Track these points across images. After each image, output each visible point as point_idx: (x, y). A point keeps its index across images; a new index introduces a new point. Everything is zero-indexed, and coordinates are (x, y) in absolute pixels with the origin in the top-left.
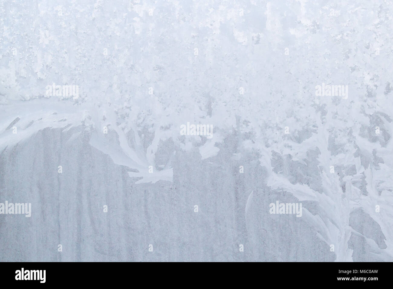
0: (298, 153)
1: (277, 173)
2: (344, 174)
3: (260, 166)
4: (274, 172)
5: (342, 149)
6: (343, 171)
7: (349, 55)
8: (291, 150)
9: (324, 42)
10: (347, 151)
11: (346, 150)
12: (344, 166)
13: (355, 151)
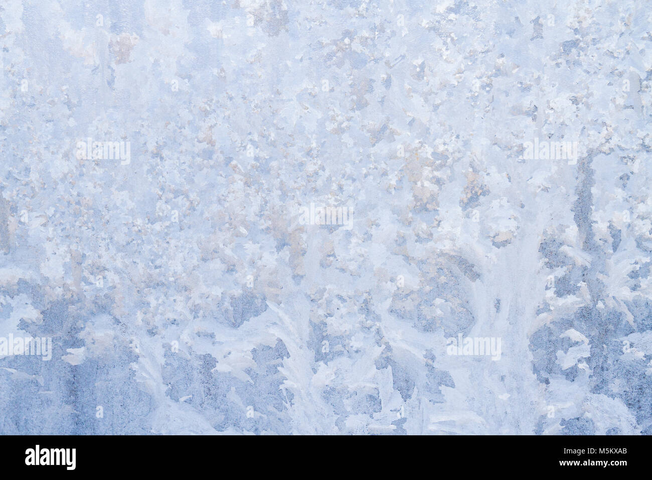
0: (230, 353)
1: (177, 401)
2: (349, 409)
3: (135, 380)
4: (169, 397)
5: (344, 346)
6: (346, 402)
7: (367, 96)
8: (213, 343)
9: (301, 60)
10: (357, 352)
11: (354, 349)
12: (349, 389)
13: (378, 351)
